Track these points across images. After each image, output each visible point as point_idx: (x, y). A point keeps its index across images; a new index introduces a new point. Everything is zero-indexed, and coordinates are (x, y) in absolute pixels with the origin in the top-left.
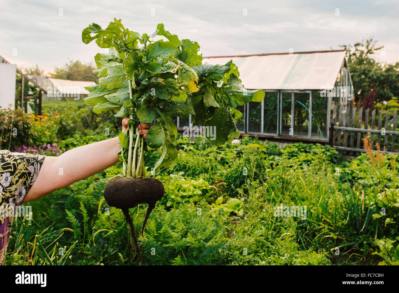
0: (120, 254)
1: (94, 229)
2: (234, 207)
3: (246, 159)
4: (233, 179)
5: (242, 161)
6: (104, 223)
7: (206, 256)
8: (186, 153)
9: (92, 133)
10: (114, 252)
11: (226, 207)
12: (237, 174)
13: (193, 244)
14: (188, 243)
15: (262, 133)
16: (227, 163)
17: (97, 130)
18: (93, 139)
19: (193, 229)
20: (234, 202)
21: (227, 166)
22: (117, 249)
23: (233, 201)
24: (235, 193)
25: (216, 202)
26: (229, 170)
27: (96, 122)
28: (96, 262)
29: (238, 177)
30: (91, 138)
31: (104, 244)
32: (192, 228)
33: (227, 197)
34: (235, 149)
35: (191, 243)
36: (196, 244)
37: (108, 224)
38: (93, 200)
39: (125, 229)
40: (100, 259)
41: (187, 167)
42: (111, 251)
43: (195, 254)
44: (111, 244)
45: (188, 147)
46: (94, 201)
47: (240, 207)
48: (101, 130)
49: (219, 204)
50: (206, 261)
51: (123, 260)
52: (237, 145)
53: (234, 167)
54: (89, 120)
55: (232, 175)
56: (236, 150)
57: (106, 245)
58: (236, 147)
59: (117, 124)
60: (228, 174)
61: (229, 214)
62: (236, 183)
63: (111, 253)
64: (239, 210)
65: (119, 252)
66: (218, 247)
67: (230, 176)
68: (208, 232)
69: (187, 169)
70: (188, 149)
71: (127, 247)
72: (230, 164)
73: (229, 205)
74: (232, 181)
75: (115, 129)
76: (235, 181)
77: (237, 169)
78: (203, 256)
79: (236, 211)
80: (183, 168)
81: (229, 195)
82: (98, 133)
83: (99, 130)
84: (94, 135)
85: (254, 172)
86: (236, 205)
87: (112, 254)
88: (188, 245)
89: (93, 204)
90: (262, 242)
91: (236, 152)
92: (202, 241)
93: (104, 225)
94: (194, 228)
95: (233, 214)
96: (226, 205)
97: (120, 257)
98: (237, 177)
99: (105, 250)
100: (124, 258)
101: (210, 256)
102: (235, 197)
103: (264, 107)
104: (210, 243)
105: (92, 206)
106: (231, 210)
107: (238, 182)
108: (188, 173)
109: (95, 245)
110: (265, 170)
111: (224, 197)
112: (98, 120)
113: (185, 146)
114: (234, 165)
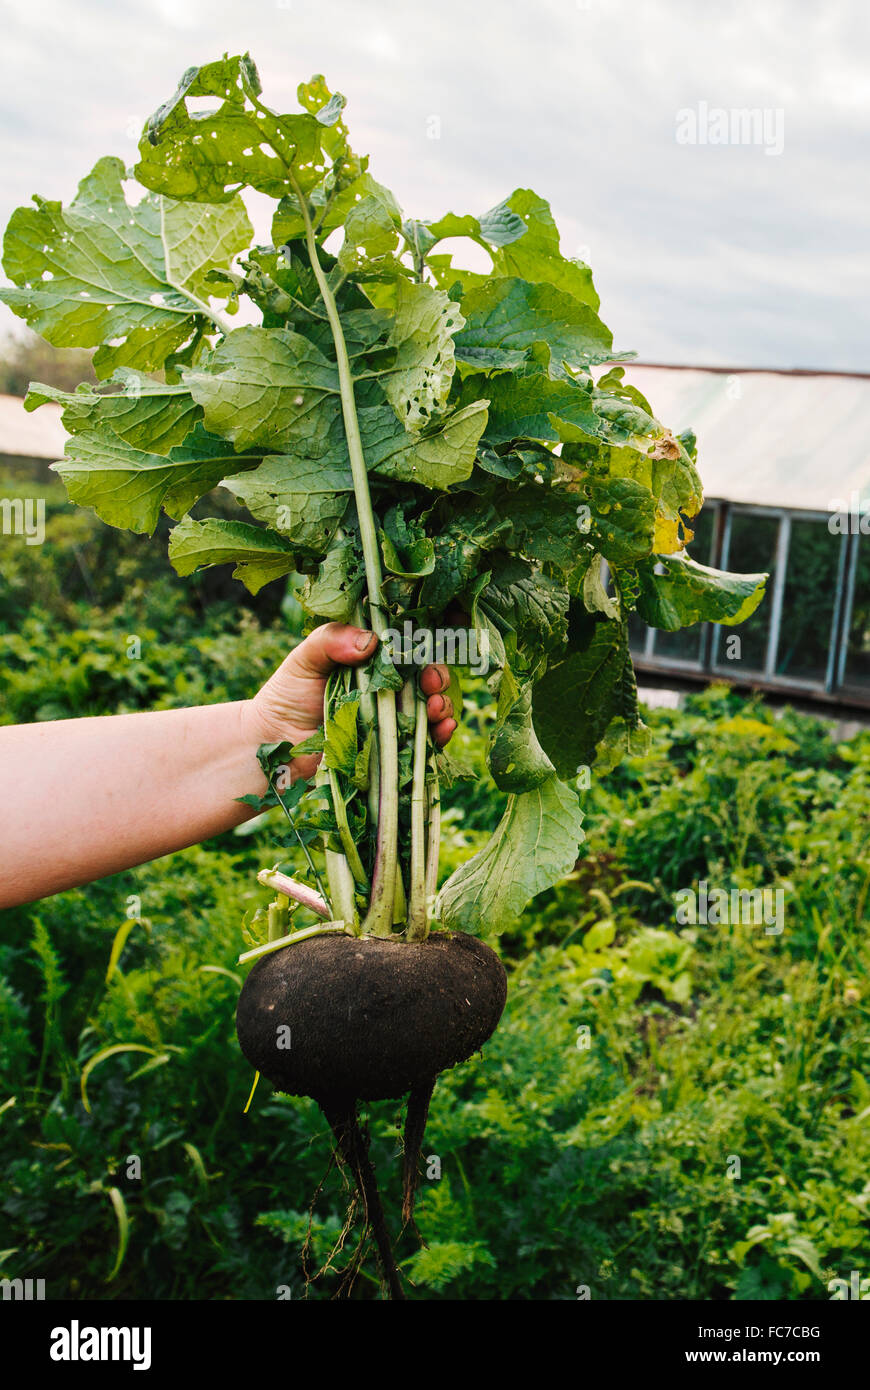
0: (193, 1152)
1: (90, 1036)
2: (656, 964)
3: (713, 777)
4: (656, 851)
5: (693, 782)
6: (129, 1015)
7: (556, 1187)
8: (472, 731)
9: (97, 622)
10: (166, 1141)
11: (624, 960)
12: (672, 835)
13: (503, 1132)
14: (485, 1124)
15: (771, 676)
16: (636, 786)
17: (120, 611)
18: (100, 646)
19: (508, 1069)
20: (658, 942)
21: (632, 796)
22: (177, 1130)
23: (653, 939)
24: (658, 908)
25: (588, 939)
26: (642, 813)
27: (113, 575)
28: (88, 1180)
29: (678, 844)
30: (93, 642)
31: (126, 1101)
32: (498, 1064)
33: (628, 921)
34: (665, 730)
35: (495, 1126)
36: (520, 1135)
37: (145, 1021)
38: (88, 911)
39: (216, 1048)
40: (105, 1166)
41: (477, 789)
42: (156, 1134)
43: (510, 1173)
44: (154, 1104)
45: (481, 707)
46: (92, 919)
47: (680, 965)
48: (134, 609)
49: (598, 951)
50: (557, 1209)
51: (203, 1175)
52: (671, 716)
53: (664, 802)
54: (89, 564)
55: (651, 833)
56: (668, 736)
57: (135, 1109)
58: (670, 723)
59: (198, 594)
60: (637, 831)
61: (635, 993)
62: (666, 868)
63: (152, 1143)
64: (672, 979)
65: (186, 1138)
66: (611, 1151)
67: (643, 841)
68: (567, 1085)
69: (475, 796)
70: (482, 715)
71: (222, 1114)
72: (648, 790)
73: (638, 954)
74: (651, 858)
75: (189, 612)
76: (663, 859)
77: (671, 815)
78: (544, 1188)
79: (662, 983)
80: (460, 793)
81: (636, 915)
82: (121, 623)
83: (127, 610)
84: (104, 628)
85: (747, 837)
86: (663, 957)
87: (156, 1147)
88: (484, 1134)
89: (90, 931)
90: (773, 1126)
91: (667, 744)
92: (543, 1124)
93: (129, 1024)
94: (511, 1062)
95: (650, 993)
96: (623, 952)
97: (192, 1162)
98: (671, 846)
99: (128, 1127)
100: (210, 1169)
101: (573, 1190)
102: (663, 926)
103: (788, 575)
104: (574, 1136)
105: (82, 934)
106: (646, 977)
107: (673, 865)
108: (477, 813)
109: (85, 1102)
110: (783, 825)
111: (618, 919)
112: (125, 567)
113: (471, 705)
114: (663, 797)
